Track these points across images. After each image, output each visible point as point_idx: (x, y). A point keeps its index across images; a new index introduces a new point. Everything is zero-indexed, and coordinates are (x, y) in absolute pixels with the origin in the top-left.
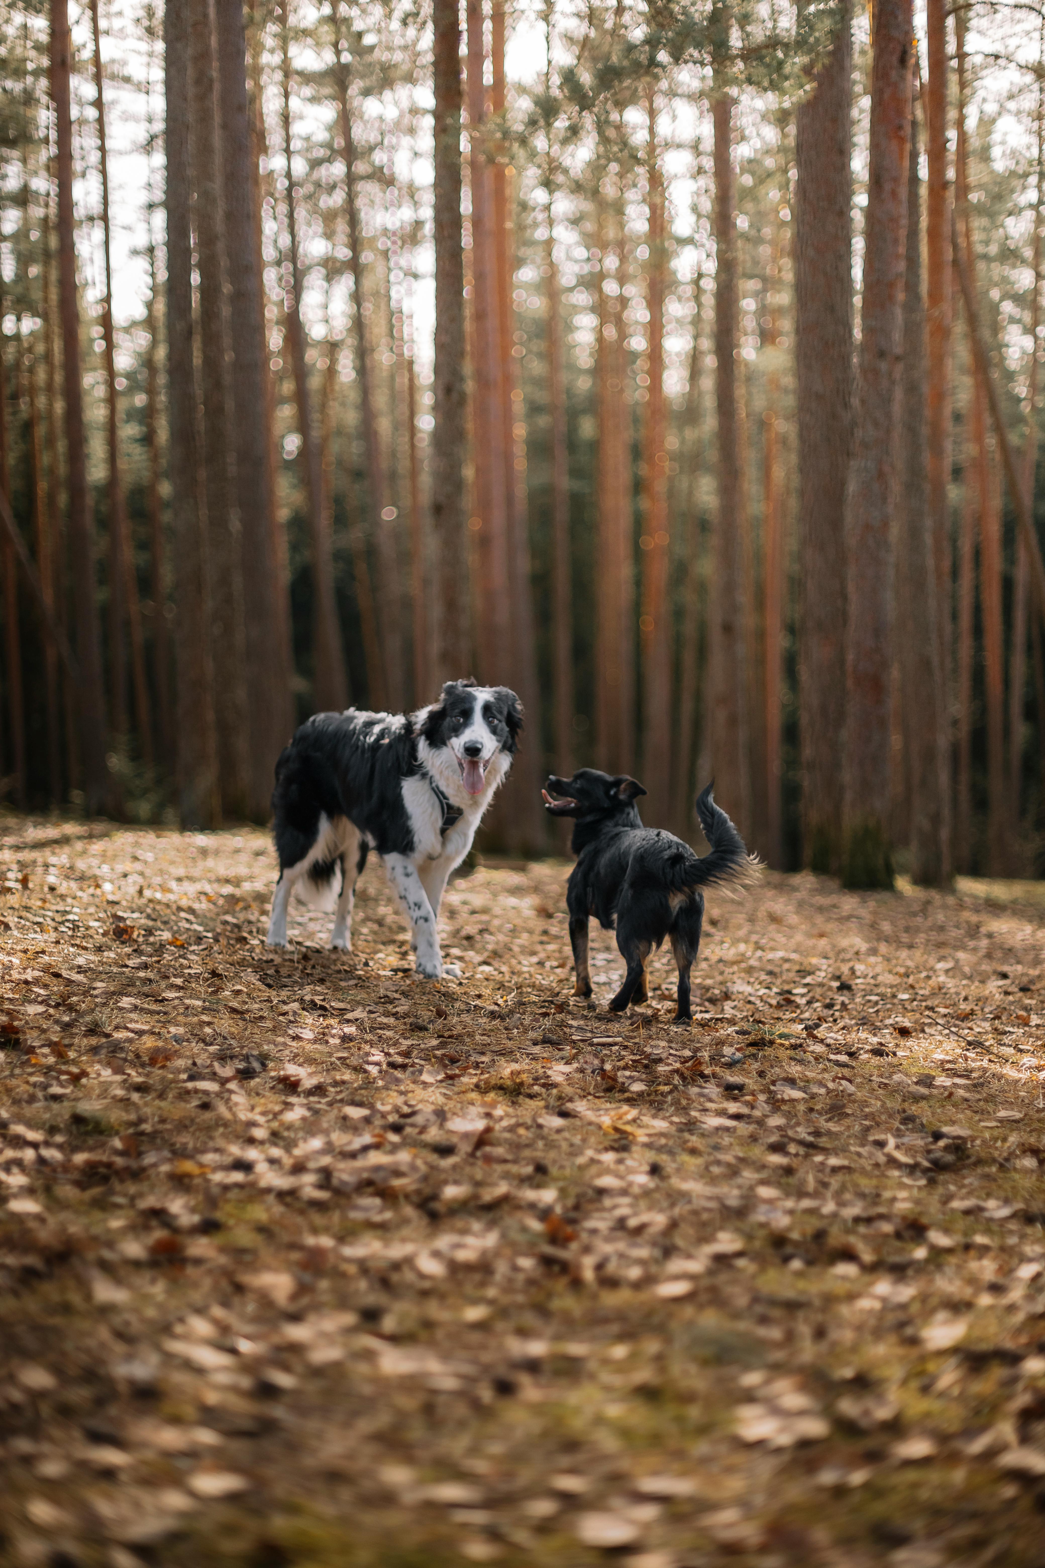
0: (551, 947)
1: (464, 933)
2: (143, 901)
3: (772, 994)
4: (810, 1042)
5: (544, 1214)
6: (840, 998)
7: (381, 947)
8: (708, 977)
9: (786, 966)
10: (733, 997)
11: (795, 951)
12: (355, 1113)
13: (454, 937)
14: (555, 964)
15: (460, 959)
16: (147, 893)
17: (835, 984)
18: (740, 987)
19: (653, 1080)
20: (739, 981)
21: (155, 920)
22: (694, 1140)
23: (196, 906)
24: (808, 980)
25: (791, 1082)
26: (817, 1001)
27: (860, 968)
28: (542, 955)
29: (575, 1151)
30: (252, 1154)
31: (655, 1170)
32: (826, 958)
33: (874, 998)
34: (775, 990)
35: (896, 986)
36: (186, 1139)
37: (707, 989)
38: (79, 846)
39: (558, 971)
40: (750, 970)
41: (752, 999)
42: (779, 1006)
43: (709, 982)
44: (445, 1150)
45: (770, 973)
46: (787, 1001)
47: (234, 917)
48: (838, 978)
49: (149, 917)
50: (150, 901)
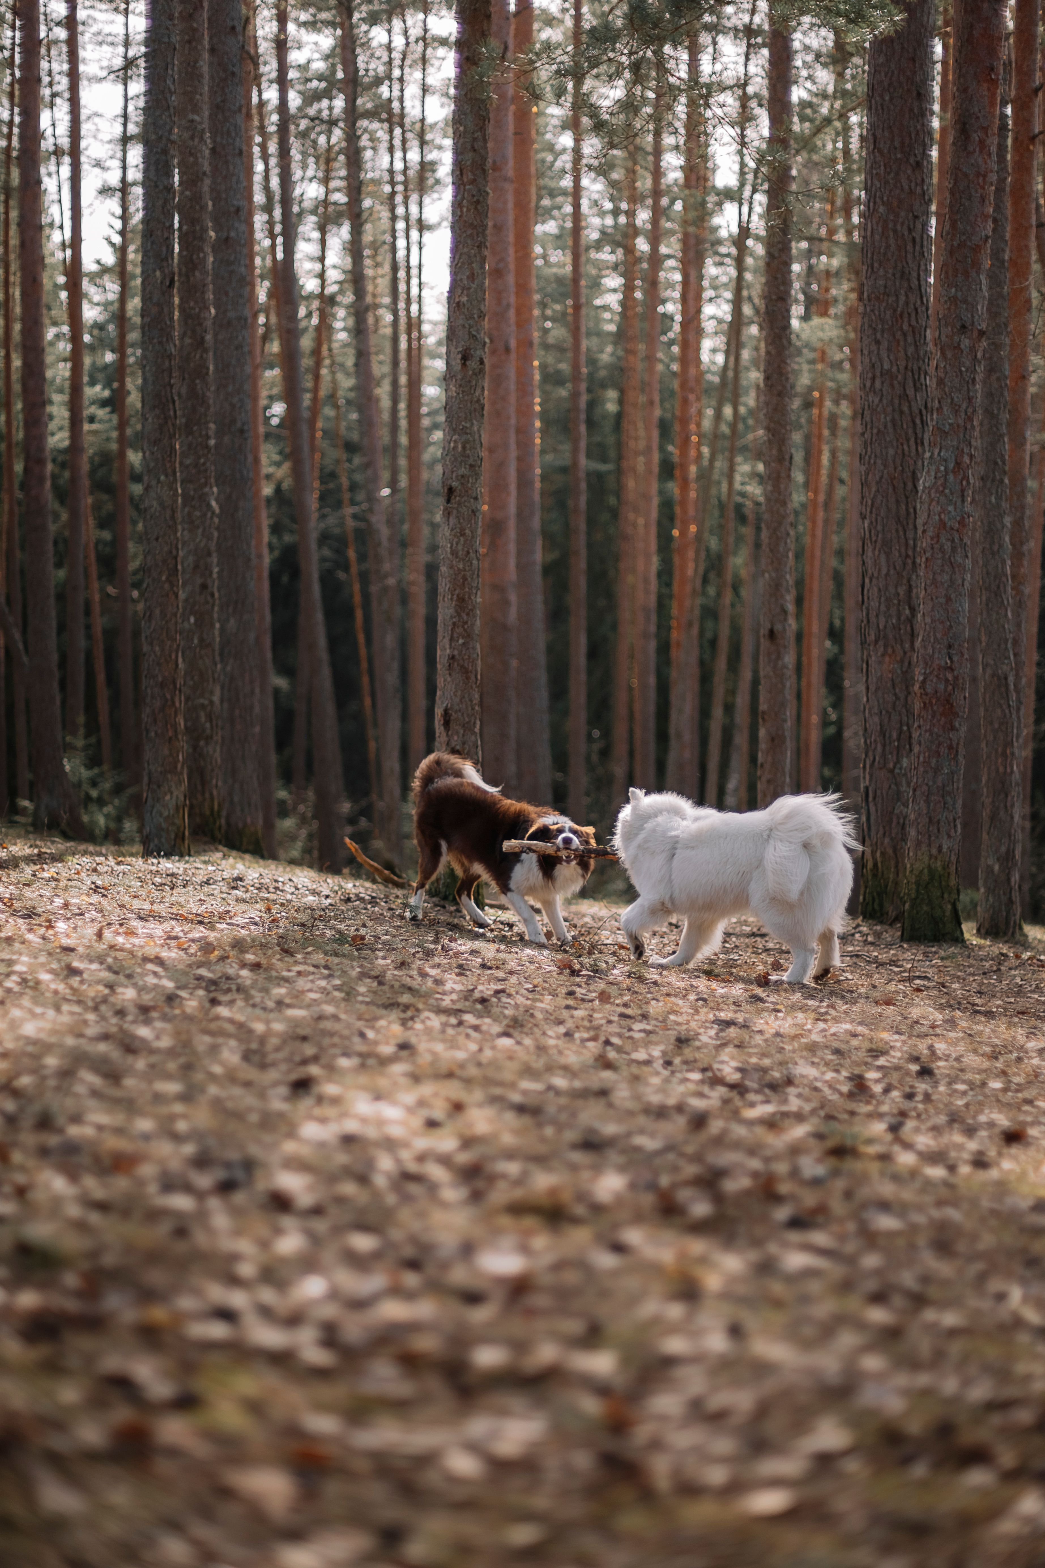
0: (579, 1013)
1: (477, 995)
2: (102, 947)
3: (842, 1078)
4: (896, 1148)
5: (602, 1389)
6: (922, 1087)
7: (383, 1012)
8: (764, 1055)
9: (855, 1042)
10: (796, 1082)
11: (861, 1023)
12: (363, 1242)
13: (466, 999)
14: (586, 1035)
15: (476, 1028)
16: (107, 934)
17: (914, 1068)
18: (804, 1070)
19: (718, 1198)
20: (801, 1062)
21: (116, 973)
22: (777, 1288)
23: (164, 954)
24: (882, 1061)
25: (884, 1206)
26: (896, 1088)
27: (941, 1047)
28: (570, 1024)
29: (634, 1300)
30: (238, 1299)
31: (736, 1331)
32: (899, 1033)
33: (961, 1087)
34: (845, 1073)
35: (985, 1071)
36: (156, 1277)
37: (764, 1070)
38: (28, 870)
39: (591, 1044)
40: (812, 1048)
41: (819, 1084)
42: (851, 1095)
43: (767, 1062)
44: (473, 1298)
45: (837, 1052)
46: (860, 1087)
47: (209, 970)
48: (916, 1059)
49: (110, 968)
50: (112, 947)
